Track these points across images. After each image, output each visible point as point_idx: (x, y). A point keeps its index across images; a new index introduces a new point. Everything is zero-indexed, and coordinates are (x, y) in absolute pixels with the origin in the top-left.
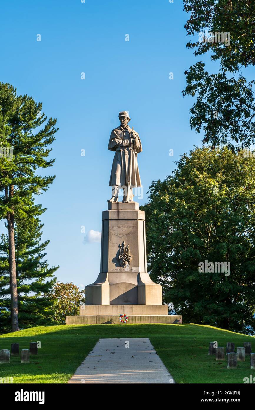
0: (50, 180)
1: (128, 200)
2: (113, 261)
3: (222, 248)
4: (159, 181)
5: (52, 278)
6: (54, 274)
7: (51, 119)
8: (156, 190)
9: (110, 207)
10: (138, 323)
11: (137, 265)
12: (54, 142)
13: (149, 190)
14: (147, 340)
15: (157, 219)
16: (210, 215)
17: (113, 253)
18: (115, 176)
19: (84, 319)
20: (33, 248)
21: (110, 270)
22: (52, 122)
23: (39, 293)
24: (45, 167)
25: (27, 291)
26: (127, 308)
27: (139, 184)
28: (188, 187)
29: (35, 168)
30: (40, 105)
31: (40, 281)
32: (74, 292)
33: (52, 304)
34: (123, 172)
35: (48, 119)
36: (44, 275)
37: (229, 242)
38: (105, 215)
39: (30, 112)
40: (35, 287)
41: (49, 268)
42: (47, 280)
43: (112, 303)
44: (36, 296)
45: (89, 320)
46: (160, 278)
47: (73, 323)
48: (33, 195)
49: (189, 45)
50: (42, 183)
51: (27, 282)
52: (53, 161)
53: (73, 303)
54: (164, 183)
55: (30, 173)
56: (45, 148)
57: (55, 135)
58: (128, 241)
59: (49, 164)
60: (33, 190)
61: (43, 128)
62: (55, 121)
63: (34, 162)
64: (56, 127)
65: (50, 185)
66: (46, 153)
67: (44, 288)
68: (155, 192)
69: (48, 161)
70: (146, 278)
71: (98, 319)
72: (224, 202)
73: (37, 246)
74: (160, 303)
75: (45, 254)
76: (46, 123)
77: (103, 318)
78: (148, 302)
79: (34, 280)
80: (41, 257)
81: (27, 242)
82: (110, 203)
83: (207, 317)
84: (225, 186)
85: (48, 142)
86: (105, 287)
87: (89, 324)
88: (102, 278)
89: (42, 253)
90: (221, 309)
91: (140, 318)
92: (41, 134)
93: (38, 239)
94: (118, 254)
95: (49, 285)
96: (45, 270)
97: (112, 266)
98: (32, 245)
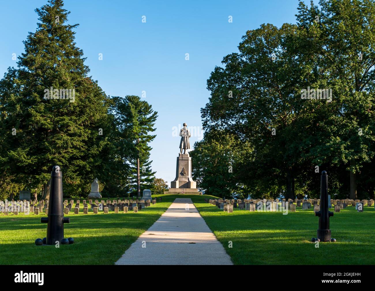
0: (154, 137)
1: (186, 153)
2: (180, 174)
3: (220, 168)
4: (198, 142)
5: (153, 177)
6: (154, 175)
7: (155, 112)
8: (197, 145)
9: (179, 156)
10: (188, 194)
11: (188, 175)
12: (156, 121)
13: (194, 145)
14: (190, 199)
15: (196, 157)
16: (216, 156)
17: (180, 171)
18: (181, 145)
19: (170, 193)
20: (146, 164)
21: (179, 177)
22: (156, 113)
23: (148, 183)
24: (152, 131)
25: (143, 182)
26: (185, 189)
27: (189, 148)
28: (208, 145)
29: (148, 131)
30: (151, 106)
31: (148, 177)
32: (162, 182)
33: (154, 187)
34: (184, 144)
35: (154, 112)
36: (151, 175)
37: (223, 166)
38: (178, 158)
39: (146, 108)
40: (146, 180)
41: (152, 172)
42: (151, 177)
43: (179, 188)
44: (147, 183)
45: (172, 193)
46: (197, 178)
47: (167, 193)
48: (147, 143)
49: (202, 120)
50: (151, 138)
51: (143, 178)
52: (156, 129)
53: (162, 187)
54: (200, 143)
55: (146, 133)
56: (152, 123)
57: (156, 118)
58: (185, 167)
59: (154, 130)
60: (147, 140)
61: (152, 115)
62: (157, 112)
63: (148, 129)
64: (157, 115)
65: (154, 139)
66: (153, 125)
67: (150, 181)
68: (196, 146)
69: (154, 129)
70: (191, 180)
71: (175, 192)
72: (221, 151)
73: (147, 163)
74: (195, 188)
75: (151, 166)
76: (153, 113)
77: (177, 192)
78: (191, 187)
79: (146, 177)
80: (149, 168)
81: (143, 161)
82: (179, 154)
83: (213, 193)
84: (222, 145)
85: (154, 121)
86: (177, 182)
87: (172, 194)
88: (176, 179)
89: (149, 166)
90: (219, 190)
91: (189, 193)
92: (151, 117)
93: (147, 160)
94: (182, 171)
95: (152, 179)
96: (150, 173)
97: (180, 175)
98: (145, 162)
